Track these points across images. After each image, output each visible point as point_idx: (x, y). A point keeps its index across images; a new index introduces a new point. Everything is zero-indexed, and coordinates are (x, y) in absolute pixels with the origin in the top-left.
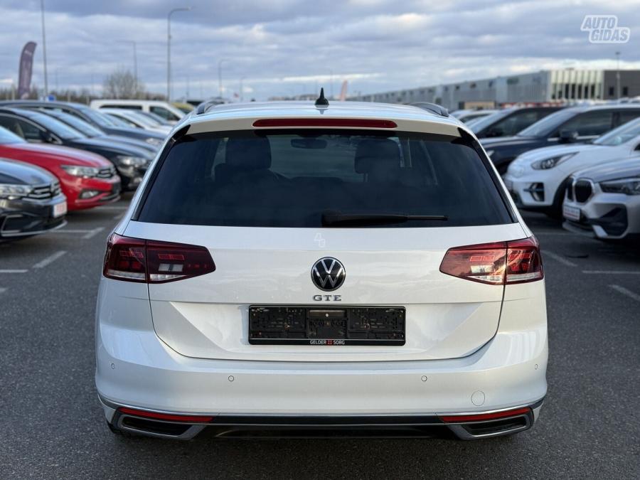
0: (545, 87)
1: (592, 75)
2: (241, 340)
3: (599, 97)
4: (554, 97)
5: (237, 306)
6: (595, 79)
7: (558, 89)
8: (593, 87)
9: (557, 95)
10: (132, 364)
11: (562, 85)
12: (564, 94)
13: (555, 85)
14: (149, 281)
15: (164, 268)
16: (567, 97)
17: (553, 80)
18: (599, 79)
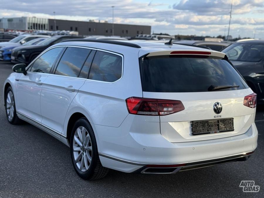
0: (25, 24)
1: (44, 20)
2: (190, 134)
3: (47, 30)
4: (29, 28)
5: (187, 122)
6: (45, 22)
7: (30, 25)
8: (44, 25)
9: (30, 28)
10: (157, 148)
11: (32, 23)
12: (33, 27)
13: (29, 23)
14: (159, 115)
15: (165, 109)
16: (34, 28)
17: (27, 21)
18: (47, 22)
